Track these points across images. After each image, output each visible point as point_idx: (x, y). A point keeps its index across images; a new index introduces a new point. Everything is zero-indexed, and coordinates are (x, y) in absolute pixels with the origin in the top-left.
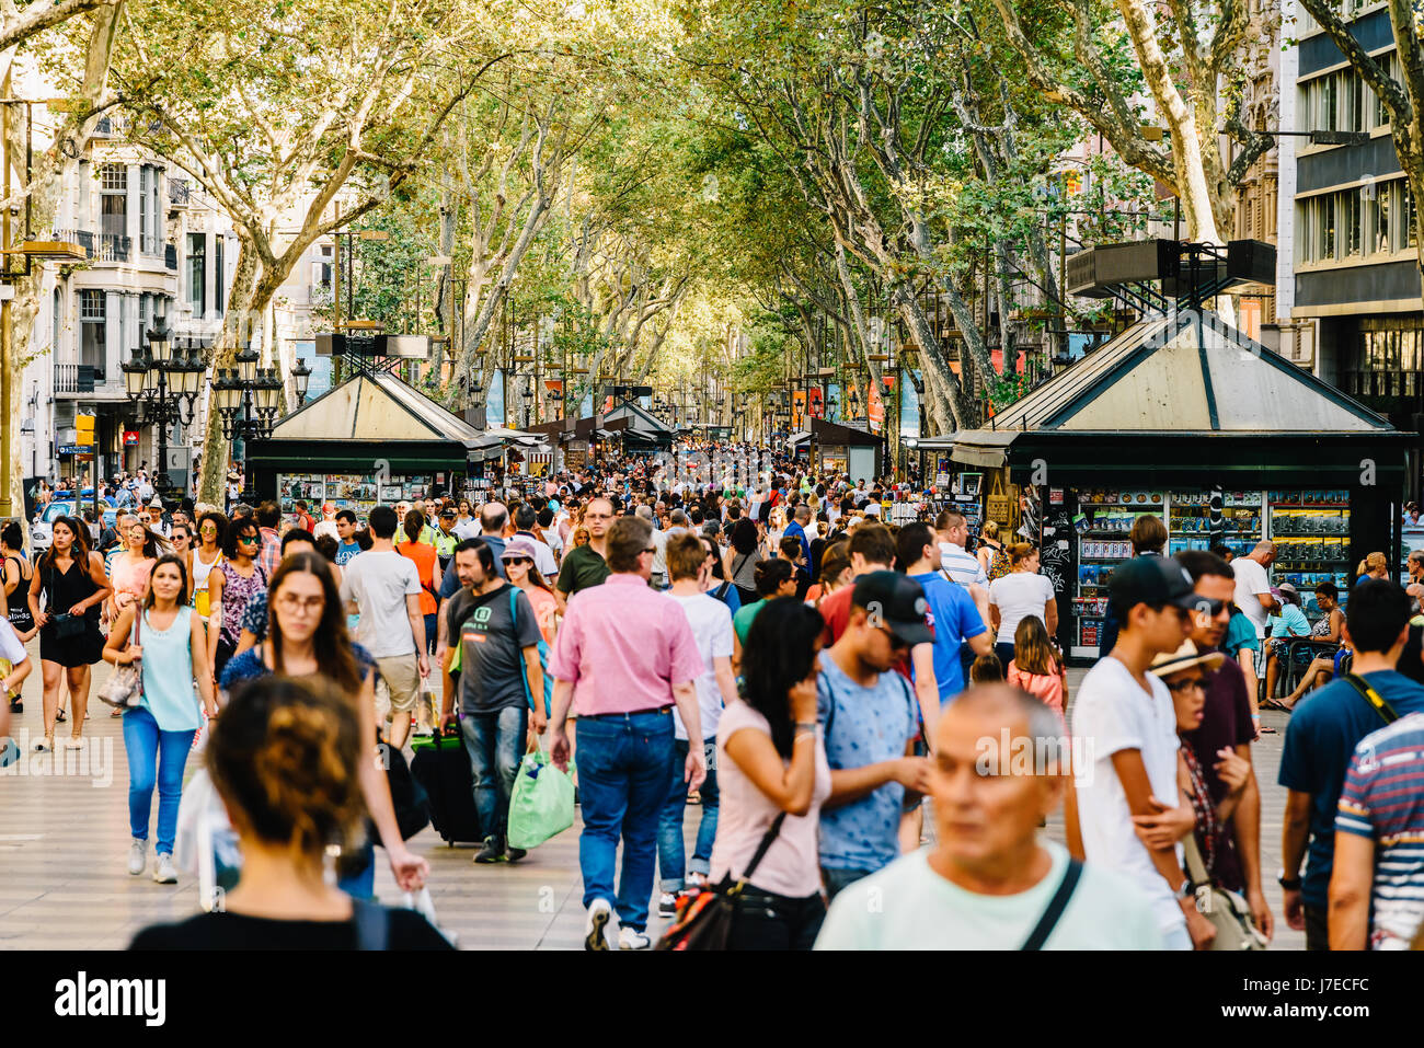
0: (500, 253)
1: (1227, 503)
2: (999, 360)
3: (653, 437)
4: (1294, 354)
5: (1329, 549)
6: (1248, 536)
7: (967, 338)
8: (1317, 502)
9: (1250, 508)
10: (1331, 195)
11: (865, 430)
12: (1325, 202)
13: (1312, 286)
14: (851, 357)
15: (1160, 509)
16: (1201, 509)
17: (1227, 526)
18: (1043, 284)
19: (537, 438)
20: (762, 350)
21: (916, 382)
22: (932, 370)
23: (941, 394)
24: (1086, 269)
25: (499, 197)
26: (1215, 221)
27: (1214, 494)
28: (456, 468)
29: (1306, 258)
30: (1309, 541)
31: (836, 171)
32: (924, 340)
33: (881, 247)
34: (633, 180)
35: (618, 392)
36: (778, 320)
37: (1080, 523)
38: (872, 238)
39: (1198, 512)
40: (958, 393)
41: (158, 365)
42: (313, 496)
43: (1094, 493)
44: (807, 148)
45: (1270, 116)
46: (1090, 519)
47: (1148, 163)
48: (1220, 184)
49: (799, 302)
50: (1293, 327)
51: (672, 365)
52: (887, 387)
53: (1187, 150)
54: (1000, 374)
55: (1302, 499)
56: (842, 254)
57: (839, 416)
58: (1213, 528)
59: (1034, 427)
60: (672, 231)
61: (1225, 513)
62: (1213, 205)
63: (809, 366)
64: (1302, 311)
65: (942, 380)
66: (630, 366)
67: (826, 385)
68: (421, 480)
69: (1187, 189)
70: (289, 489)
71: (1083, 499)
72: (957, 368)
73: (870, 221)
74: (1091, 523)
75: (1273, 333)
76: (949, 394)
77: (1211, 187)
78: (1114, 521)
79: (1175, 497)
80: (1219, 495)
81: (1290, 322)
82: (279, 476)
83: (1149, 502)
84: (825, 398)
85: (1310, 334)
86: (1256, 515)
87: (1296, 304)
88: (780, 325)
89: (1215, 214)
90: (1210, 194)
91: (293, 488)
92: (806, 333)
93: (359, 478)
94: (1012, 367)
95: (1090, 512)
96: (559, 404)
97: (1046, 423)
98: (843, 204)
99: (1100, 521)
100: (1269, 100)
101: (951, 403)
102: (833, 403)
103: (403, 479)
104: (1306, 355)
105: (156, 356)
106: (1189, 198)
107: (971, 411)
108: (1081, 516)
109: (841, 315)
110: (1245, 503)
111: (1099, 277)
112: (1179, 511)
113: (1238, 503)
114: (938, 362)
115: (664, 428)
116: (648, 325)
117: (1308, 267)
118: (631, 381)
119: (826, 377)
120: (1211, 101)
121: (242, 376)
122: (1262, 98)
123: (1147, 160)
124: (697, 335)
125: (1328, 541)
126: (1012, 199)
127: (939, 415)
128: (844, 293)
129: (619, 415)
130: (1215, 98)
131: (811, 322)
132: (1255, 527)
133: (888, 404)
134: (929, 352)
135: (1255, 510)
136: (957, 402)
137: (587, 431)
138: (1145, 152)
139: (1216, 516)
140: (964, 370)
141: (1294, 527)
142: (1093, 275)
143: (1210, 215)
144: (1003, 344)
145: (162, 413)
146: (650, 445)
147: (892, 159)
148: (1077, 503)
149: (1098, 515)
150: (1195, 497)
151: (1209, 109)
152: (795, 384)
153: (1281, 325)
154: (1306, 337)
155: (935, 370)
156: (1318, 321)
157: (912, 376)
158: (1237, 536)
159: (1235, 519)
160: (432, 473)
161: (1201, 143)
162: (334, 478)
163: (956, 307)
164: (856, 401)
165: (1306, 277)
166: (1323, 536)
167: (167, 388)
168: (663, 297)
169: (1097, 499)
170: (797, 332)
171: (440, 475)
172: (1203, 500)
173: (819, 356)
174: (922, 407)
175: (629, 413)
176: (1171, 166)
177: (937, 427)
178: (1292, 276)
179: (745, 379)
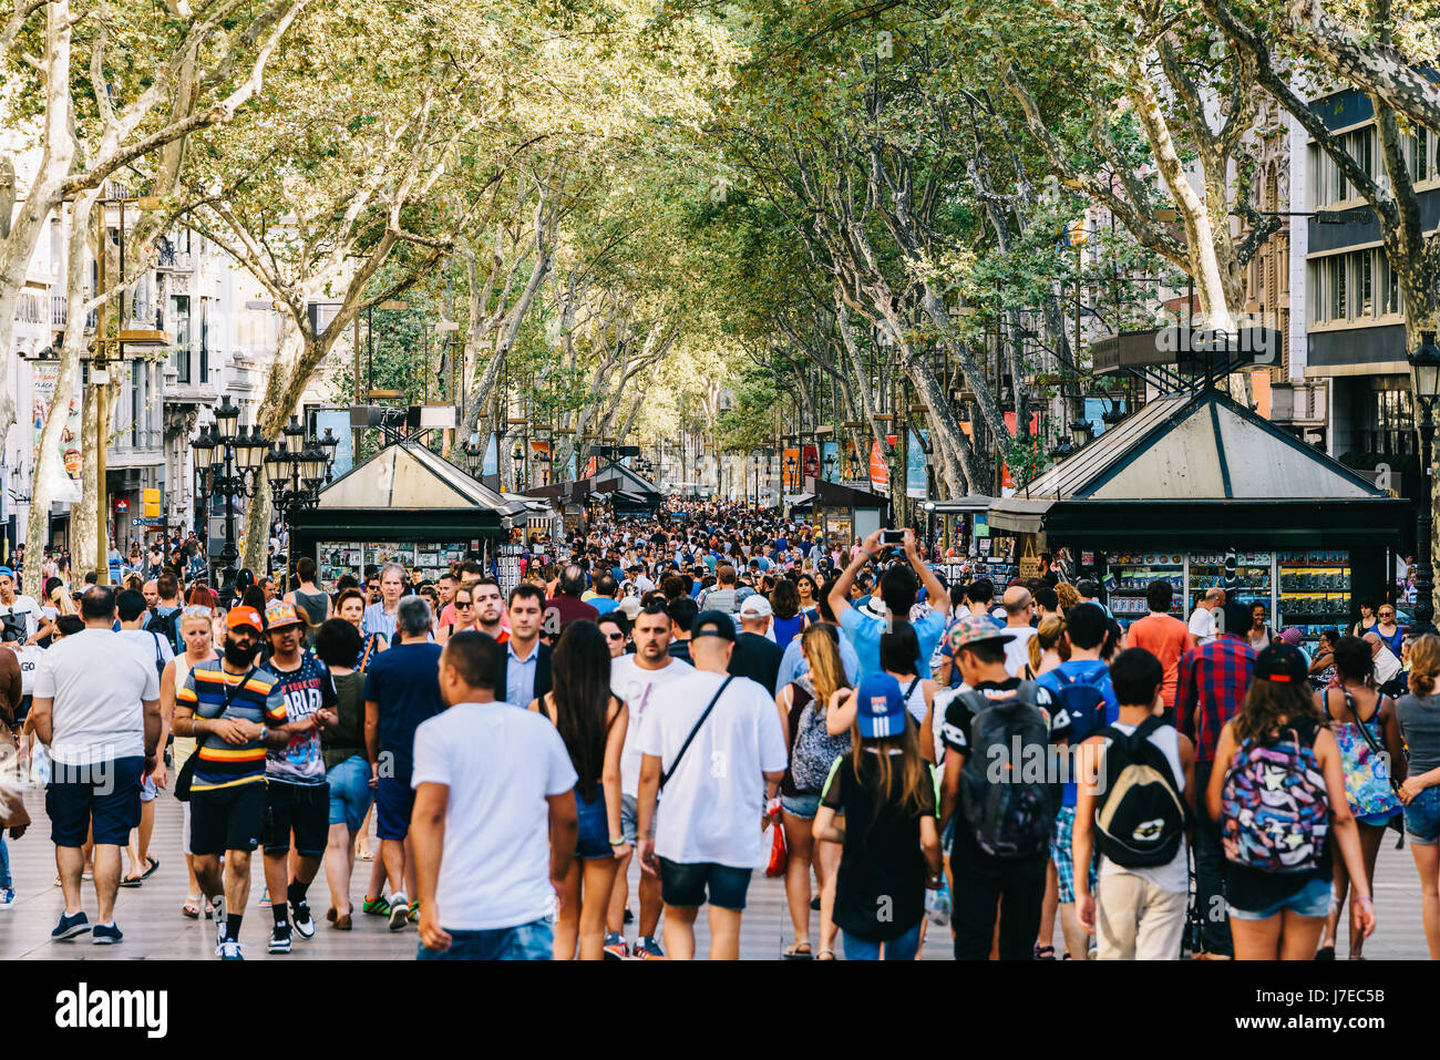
0: (497, 315)
1: (1240, 563)
2: (1012, 423)
3: (643, 499)
4: (1307, 413)
5: (1332, 603)
6: (1259, 592)
7: (980, 400)
8: (1321, 562)
9: (1260, 568)
10: (1341, 256)
11: (867, 490)
12: (1336, 262)
13: (1325, 347)
14: (850, 415)
15: (1180, 569)
16: (1217, 568)
17: (1239, 583)
18: (1058, 350)
19: (540, 503)
20: (746, 404)
21: (923, 442)
22: (943, 430)
23: (952, 455)
24: (1111, 353)
25: (496, 258)
26: (1227, 299)
27: (1229, 556)
28: (489, 535)
29: (1318, 318)
30: (1314, 597)
31: (845, 233)
32: (935, 401)
33: (890, 309)
34: (617, 231)
35: (605, 452)
36: (770, 375)
37: (1109, 582)
38: (882, 299)
39: (1213, 571)
40: (970, 455)
41: (222, 441)
42: (352, 563)
43: (1121, 556)
44: (816, 211)
45: (1281, 174)
46: (1118, 578)
47: (1163, 246)
48: (1231, 264)
49: (793, 357)
50: (1307, 386)
51: (653, 422)
52: (892, 447)
53: (1200, 237)
54: (1014, 435)
55: (1307, 559)
56: (843, 310)
57: (838, 474)
58: (1228, 586)
59: (1068, 497)
60: (658, 284)
61: (1239, 572)
62: (1225, 283)
63: (802, 423)
64: (1314, 371)
65: (953, 441)
66: (612, 424)
67: (821, 444)
68: (456, 546)
69: (1201, 273)
70: (328, 556)
71: (1111, 560)
72: (968, 428)
73: (879, 283)
74: (1119, 582)
75: (1285, 392)
76: (960, 456)
77: (1223, 267)
78: (1139, 580)
79: (1193, 558)
80: (1233, 556)
81: (1304, 381)
82: (319, 544)
83: (1171, 563)
84: (822, 455)
85: (1324, 392)
86: (1266, 573)
87: (1310, 362)
88: (772, 381)
89: (1226, 292)
90: (1221, 273)
91: (332, 555)
92: (800, 388)
93: (396, 546)
94: (1026, 429)
95: (1117, 571)
96: (546, 466)
97: (1077, 494)
98: (853, 266)
99: (1126, 580)
100: (1280, 157)
101: (963, 464)
102: (831, 462)
103: (438, 546)
104: (1320, 414)
105: (223, 432)
106: (1202, 281)
107: (985, 475)
108: (1109, 576)
109: (840, 372)
110: (1256, 563)
111: (1123, 362)
112: (1195, 570)
113: (1250, 563)
114: (949, 424)
115: (653, 489)
116: (630, 382)
117: (1320, 327)
118: (613, 440)
119: (822, 435)
120: (1221, 186)
121: (290, 449)
122: (1273, 155)
123: (1162, 242)
124: (680, 390)
125: (1331, 596)
126: (1026, 269)
127: (949, 476)
128: (843, 348)
129: (606, 477)
130: (1225, 184)
131: (806, 379)
132: (1266, 584)
133: (893, 464)
134: (940, 414)
135: (1266, 569)
136: (969, 464)
137: (582, 494)
138: (1160, 235)
139: (1230, 575)
140: (975, 432)
141: (1302, 584)
142: (1116, 359)
143: (1222, 294)
144: (1017, 407)
145: (229, 487)
146: (639, 507)
147: (903, 223)
148: (1106, 563)
149: (1125, 575)
150: (1212, 558)
151: (1219, 195)
152: (786, 443)
153: (1294, 383)
154: (1320, 396)
155: (946, 432)
156: (1331, 380)
157: (919, 436)
158: (1250, 592)
159: (1248, 577)
160: (468, 540)
161: (1213, 230)
162: (371, 545)
163: (969, 370)
164: (857, 460)
165: (1318, 336)
166: (1327, 592)
167: (233, 463)
168: (646, 352)
169: (1124, 561)
170: (789, 388)
171: (475, 542)
172: (1219, 561)
173: (814, 412)
174: (930, 468)
175: (617, 474)
176: (1185, 247)
177: (947, 487)
178: (1304, 335)
179: (728, 436)
